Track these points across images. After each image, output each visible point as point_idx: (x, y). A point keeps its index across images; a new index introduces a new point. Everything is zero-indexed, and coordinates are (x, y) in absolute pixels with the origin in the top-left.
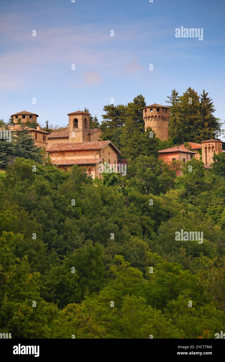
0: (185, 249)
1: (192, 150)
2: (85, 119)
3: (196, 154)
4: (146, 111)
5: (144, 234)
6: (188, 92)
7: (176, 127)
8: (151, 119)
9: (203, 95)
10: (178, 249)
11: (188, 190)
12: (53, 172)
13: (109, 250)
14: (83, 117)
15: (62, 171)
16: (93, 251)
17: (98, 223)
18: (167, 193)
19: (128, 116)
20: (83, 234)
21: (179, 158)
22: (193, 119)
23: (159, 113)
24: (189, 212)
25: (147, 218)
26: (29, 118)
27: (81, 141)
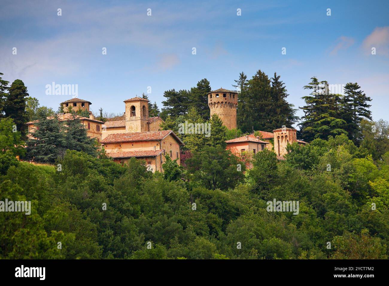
0: (256, 251)
1: (263, 140)
2: (144, 107)
3: (268, 144)
4: (211, 97)
5: (211, 234)
6: (258, 75)
7: (245, 114)
8: (216, 105)
9: (274, 78)
10: (248, 250)
11: (260, 185)
12: (108, 165)
13: (171, 253)
14: (141, 104)
15: (118, 164)
16: (153, 253)
17: (159, 222)
18: (236, 188)
19: (192, 102)
20: (142, 234)
21: (249, 148)
22: (264, 106)
23: (226, 99)
24: (260, 209)
25: (213, 216)
26: (81, 105)
27: (139, 131)
